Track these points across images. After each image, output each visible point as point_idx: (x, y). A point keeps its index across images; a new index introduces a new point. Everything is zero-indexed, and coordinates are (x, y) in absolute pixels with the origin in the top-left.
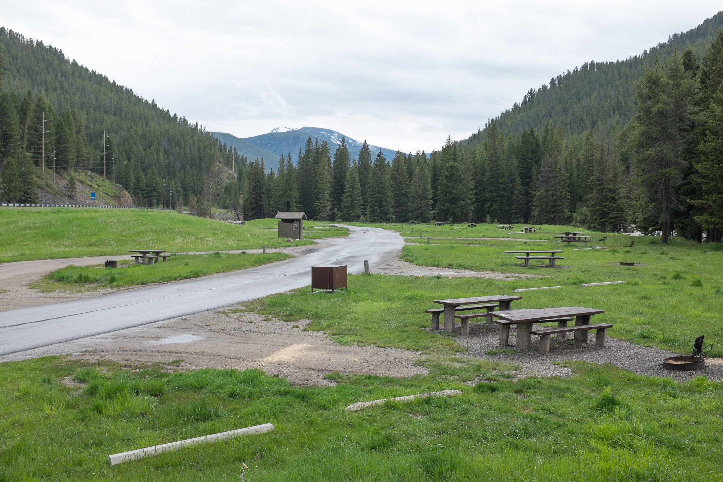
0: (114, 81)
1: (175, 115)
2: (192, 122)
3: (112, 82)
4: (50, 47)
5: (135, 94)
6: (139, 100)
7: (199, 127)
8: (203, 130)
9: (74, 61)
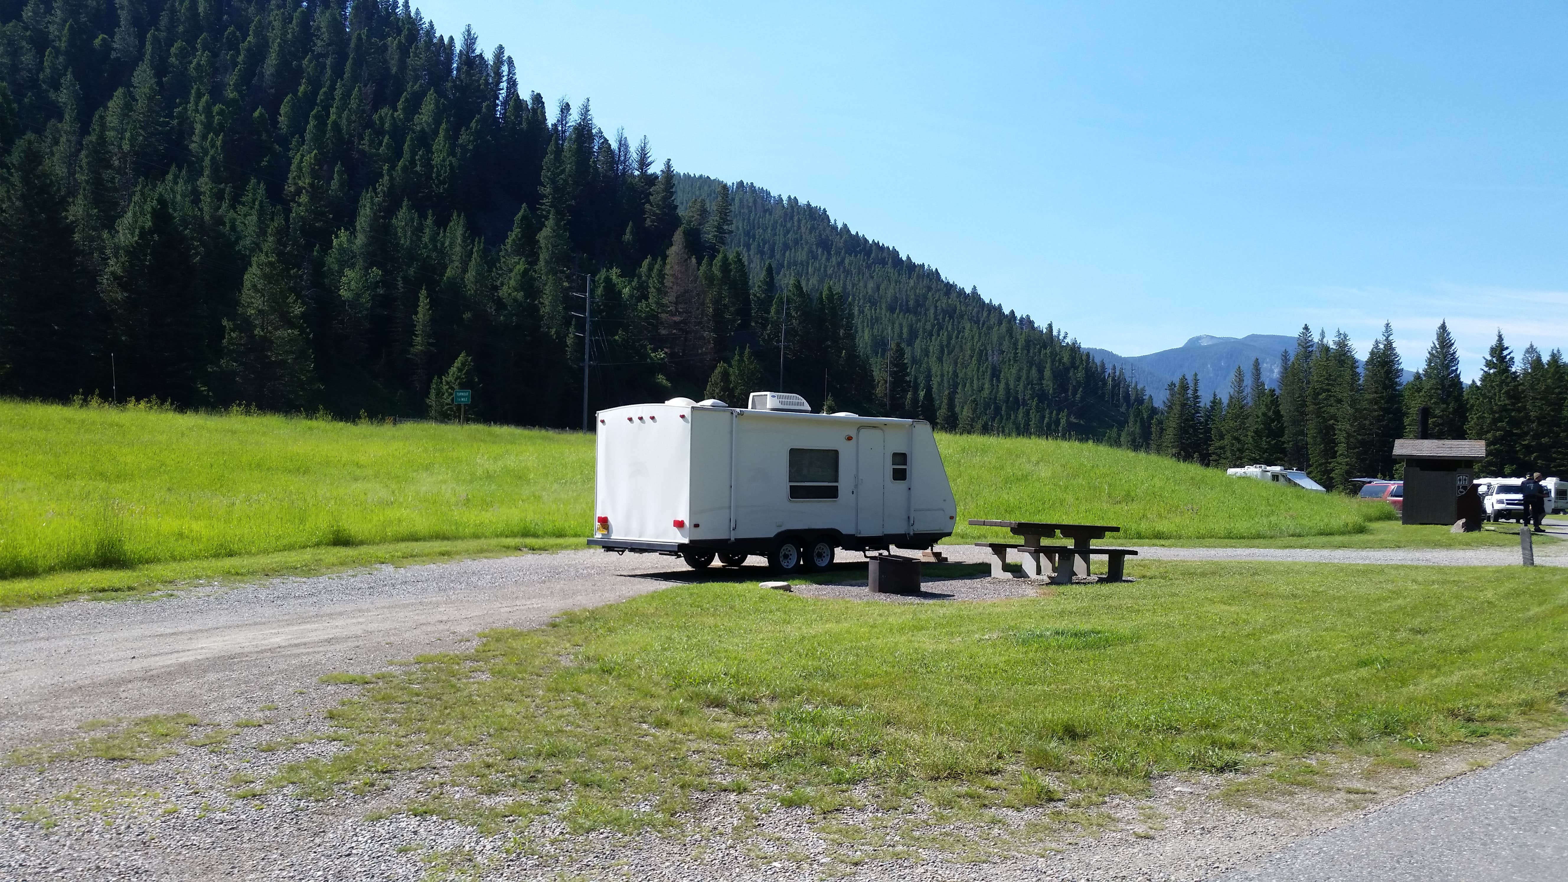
0: (908, 257)
1: (1012, 312)
2: (1041, 323)
3: (904, 259)
4: (809, 205)
5: (943, 277)
6: (950, 288)
7: (1055, 333)
8: (1061, 337)
9: (845, 226)
